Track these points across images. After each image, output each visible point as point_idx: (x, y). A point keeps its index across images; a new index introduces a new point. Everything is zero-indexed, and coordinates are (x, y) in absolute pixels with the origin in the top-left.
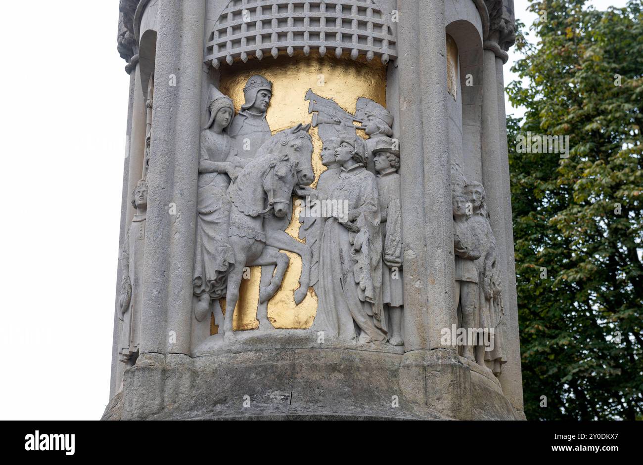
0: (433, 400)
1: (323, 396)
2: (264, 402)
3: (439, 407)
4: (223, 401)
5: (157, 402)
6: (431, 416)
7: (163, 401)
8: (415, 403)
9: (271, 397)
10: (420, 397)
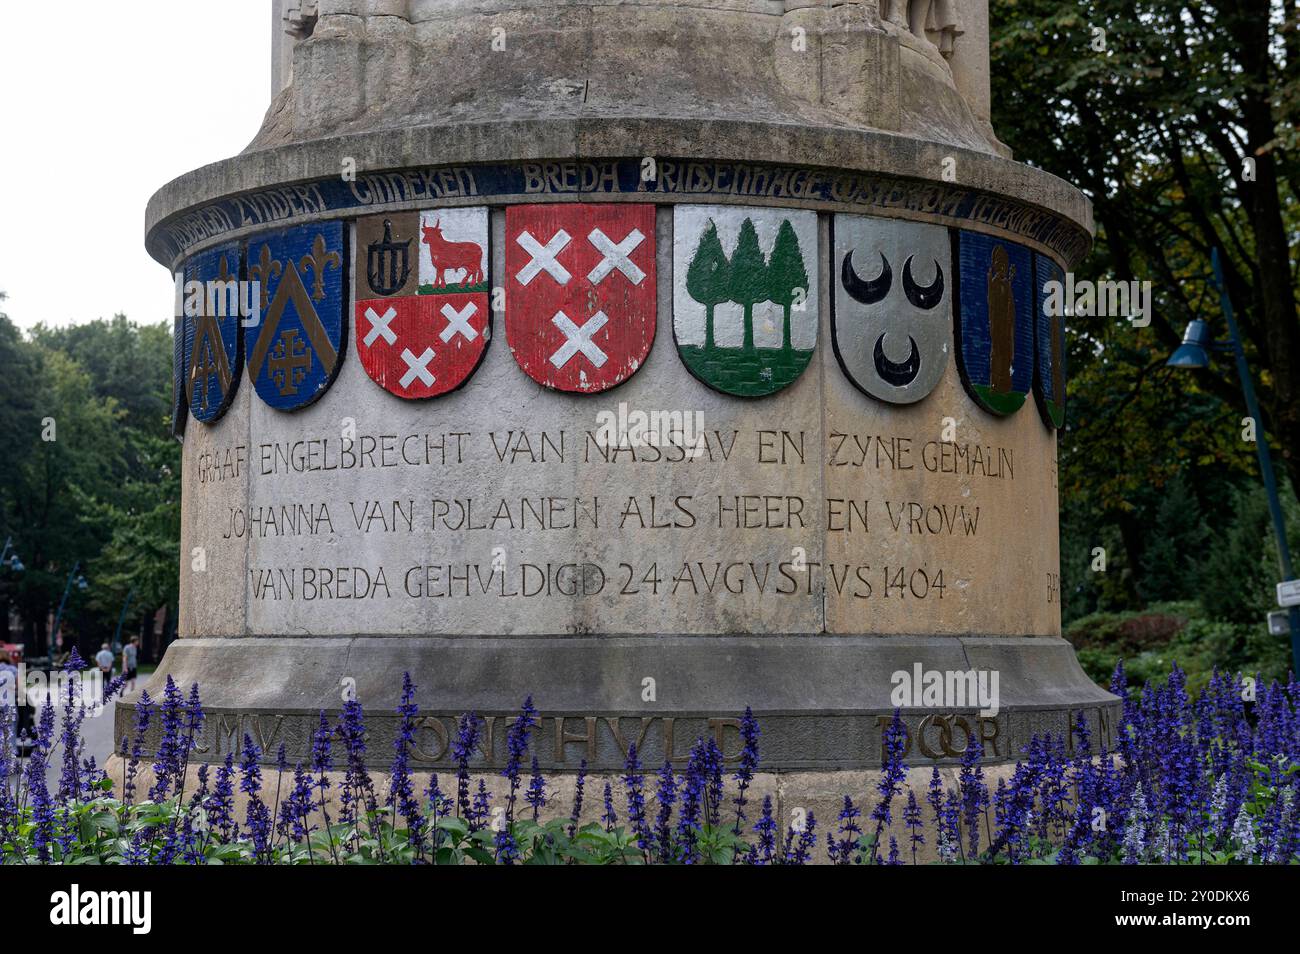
0: (833, 94)
1: (642, 88)
2: (539, 98)
3: (844, 106)
4: (468, 97)
5: (354, 100)
6: (830, 121)
7: (363, 98)
8: (803, 99)
9: (552, 89)
10: (811, 89)
